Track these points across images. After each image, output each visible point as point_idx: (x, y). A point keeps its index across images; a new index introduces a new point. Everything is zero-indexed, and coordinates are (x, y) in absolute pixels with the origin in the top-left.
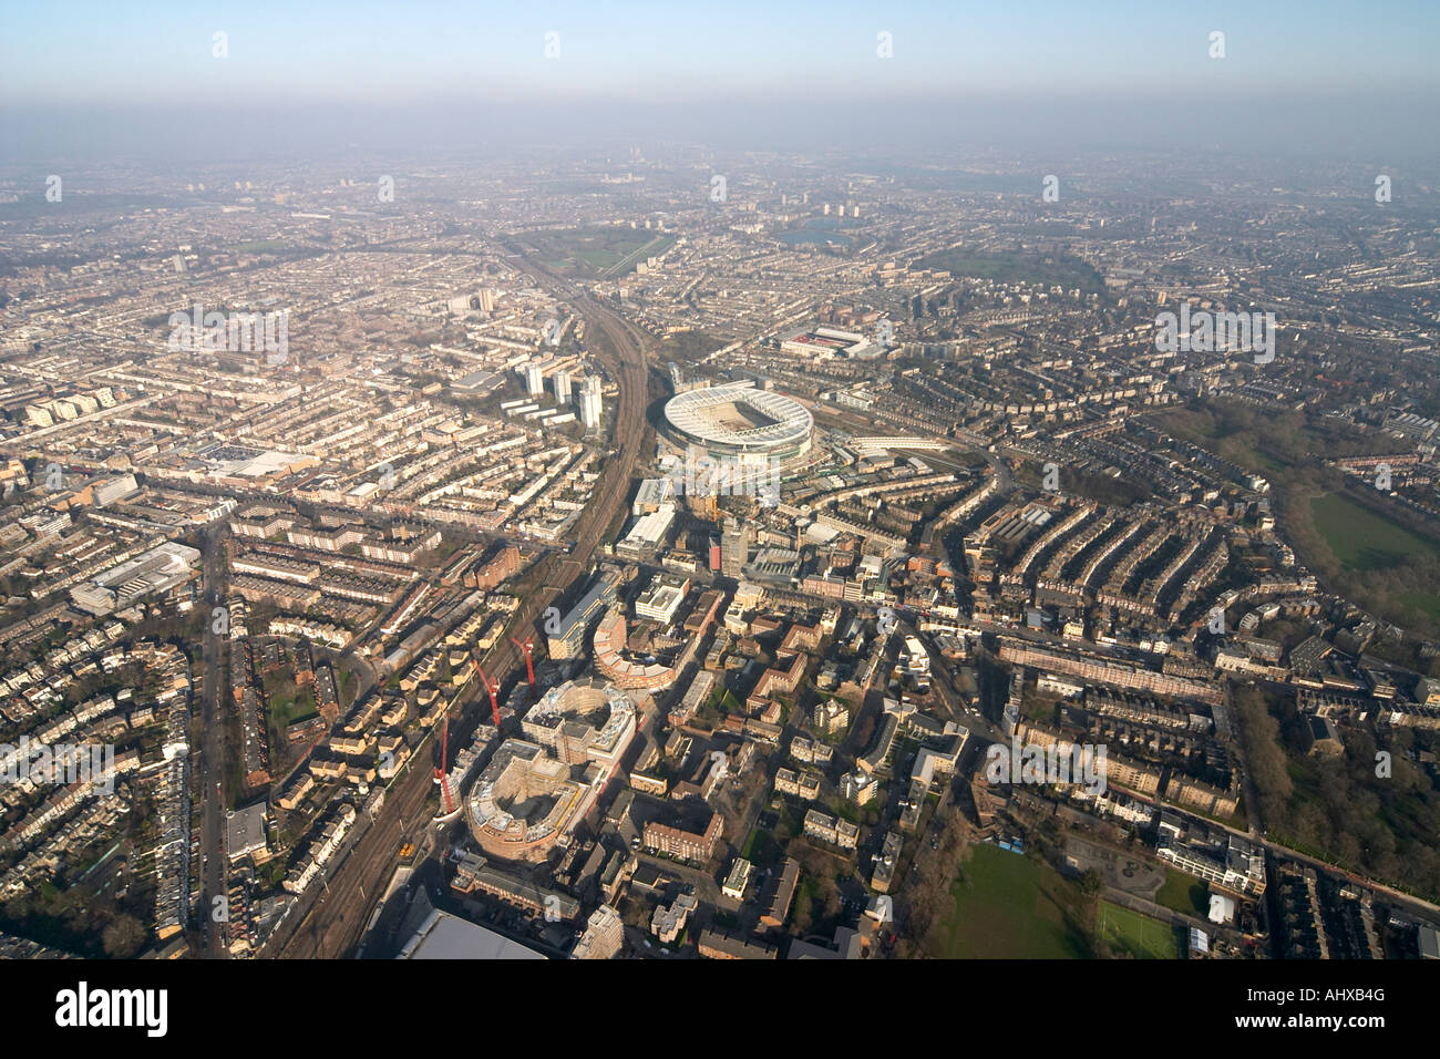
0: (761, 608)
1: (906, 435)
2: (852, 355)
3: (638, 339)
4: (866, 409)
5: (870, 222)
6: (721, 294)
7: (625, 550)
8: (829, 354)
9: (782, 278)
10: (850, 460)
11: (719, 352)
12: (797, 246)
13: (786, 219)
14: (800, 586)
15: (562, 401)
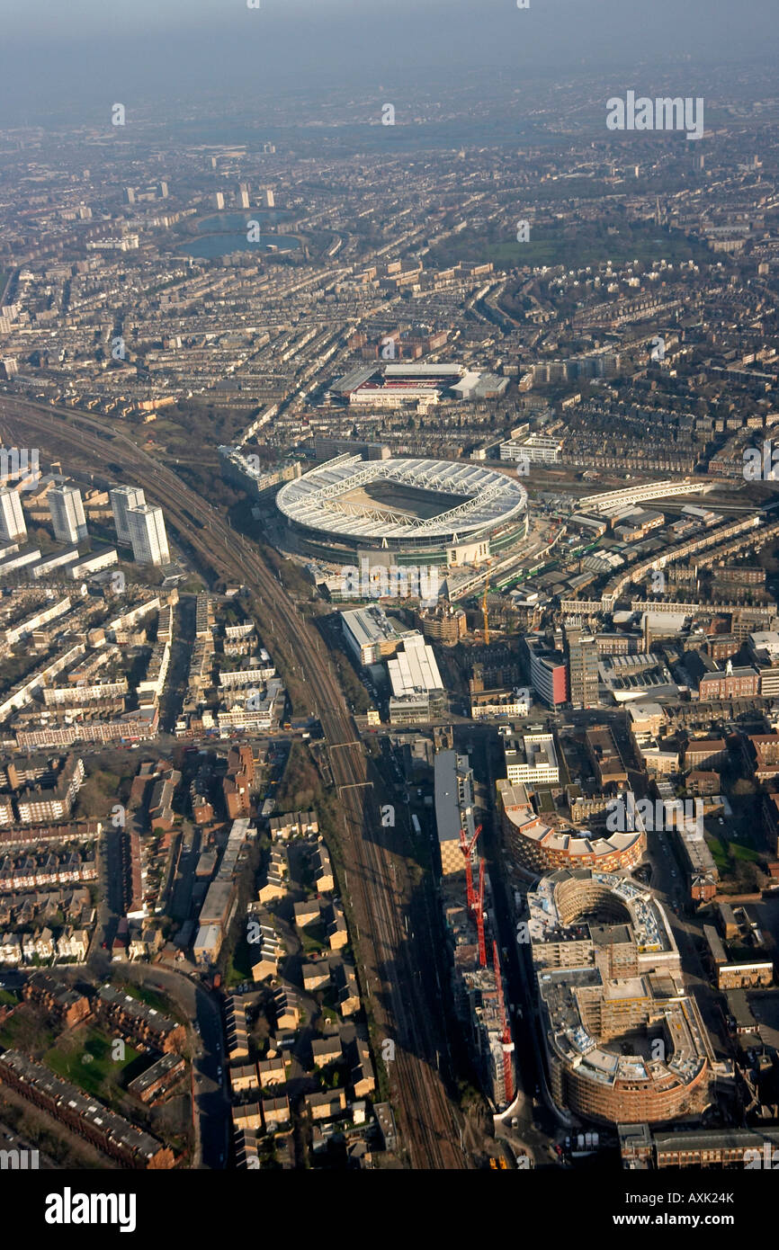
0: (671, 732)
1: (641, 483)
2: (466, 394)
3: (107, 430)
4: (555, 460)
5: (300, 212)
6: (172, 343)
7: (405, 711)
8: (432, 397)
9: (245, 308)
10: (602, 529)
11: (256, 426)
12: (226, 260)
13: (166, 222)
14: (694, 694)
15: (74, 537)
